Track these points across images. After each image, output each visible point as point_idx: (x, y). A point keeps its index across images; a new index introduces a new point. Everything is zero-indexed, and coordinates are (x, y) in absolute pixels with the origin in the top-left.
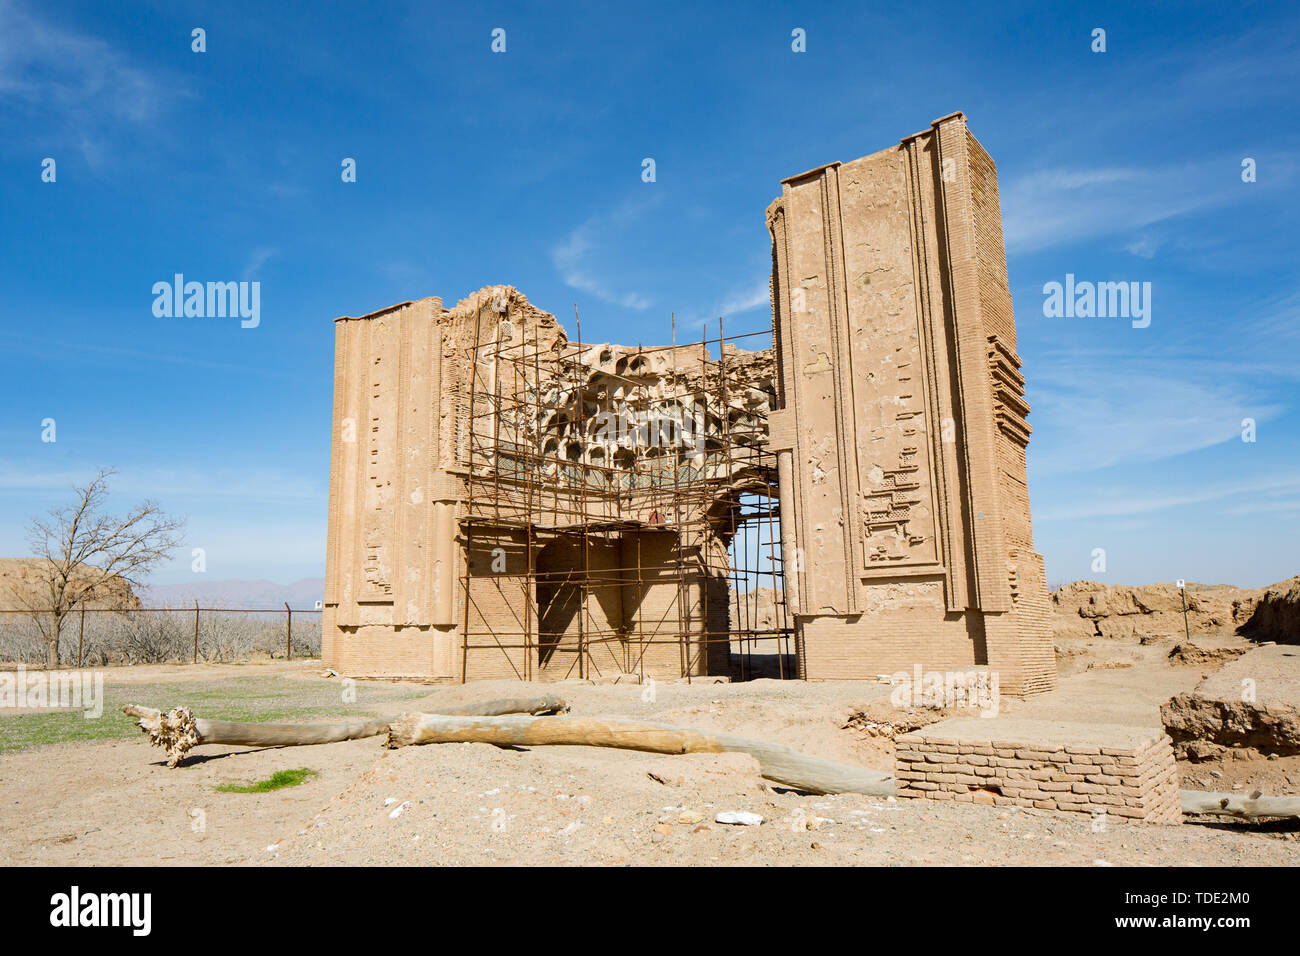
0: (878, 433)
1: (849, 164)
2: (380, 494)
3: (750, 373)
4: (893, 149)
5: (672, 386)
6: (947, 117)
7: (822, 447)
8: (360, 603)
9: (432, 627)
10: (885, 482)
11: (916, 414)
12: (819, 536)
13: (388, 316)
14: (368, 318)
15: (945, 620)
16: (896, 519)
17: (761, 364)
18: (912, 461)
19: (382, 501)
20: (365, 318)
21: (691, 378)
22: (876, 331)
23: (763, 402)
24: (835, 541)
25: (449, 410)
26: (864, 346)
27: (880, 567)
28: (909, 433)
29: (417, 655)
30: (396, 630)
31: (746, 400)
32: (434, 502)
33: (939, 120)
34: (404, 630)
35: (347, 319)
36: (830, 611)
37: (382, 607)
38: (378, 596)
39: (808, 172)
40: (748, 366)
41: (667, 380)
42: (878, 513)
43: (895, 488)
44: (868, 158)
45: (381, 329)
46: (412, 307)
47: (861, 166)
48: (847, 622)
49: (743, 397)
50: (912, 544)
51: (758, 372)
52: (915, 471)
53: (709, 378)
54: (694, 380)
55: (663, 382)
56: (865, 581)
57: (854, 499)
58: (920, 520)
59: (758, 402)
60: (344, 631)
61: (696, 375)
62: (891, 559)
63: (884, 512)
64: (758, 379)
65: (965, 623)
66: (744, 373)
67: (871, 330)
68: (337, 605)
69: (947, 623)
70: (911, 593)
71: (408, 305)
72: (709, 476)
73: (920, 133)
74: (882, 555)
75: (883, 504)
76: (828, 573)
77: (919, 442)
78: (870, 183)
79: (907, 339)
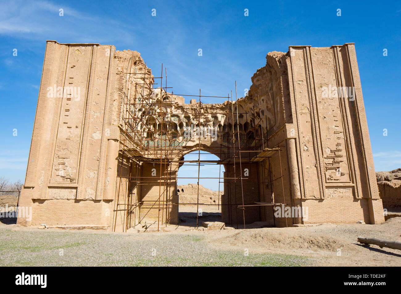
0: (328, 137)
1: (314, 48)
2: (70, 132)
3: (209, 111)
4: (328, 48)
5: (176, 109)
6: (351, 43)
7: (306, 139)
8: (49, 187)
9: (102, 201)
10: (331, 153)
11: (341, 132)
12: (307, 170)
13: (83, 48)
14: (69, 45)
15: (354, 201)
16: (335, 166)
17: (214, 108)
18: (340, 148)
19: (71, 136)
20: (66, 45)
21: (186, 108)
22: (325, 103)
23: (211, 121)
24: (314, 173)
25: (117, 98)
26: (322, 108)
27: (331, 183)
28: (339, 138)
29: (90, 215)
30: (75, 202)
31: (205, 120)
32: (108, 140)
33: (348, 43)
34: (82, 202)
35: (55, 42)
36: (313, 198)
37: (67, 190)
38: (65, 184)
39: (300, 46)
40: (209, 108)
41: (175, 107)
42: (329, 164)
43: (335, 156)
44: (320, 48)
45: (77, 52)
46: (99, 47)
47: (317, 50)
48: (319, 202)
49: (204, 118)
50: (342, 175)
51: (212, 111)
52: (341, 151)
53: (192, 109)
54: (186, 109)
55: (173, 107)
56: (327, 187)
57: (321, 159)
58: (344, 167)
59: (210, 121)
60: (34, 202)
61: (188, 107)
62: (335, 180)
63: (331, 164)
64: (211, 113)
65: (360, 202)
66: (206, 110)
67: (323, 102)
68: (33, 188)
69: (354, 202)
70: (341, 192)
71: (97, 45)
72: (184, 145)
73: (339, 46)
74: (332, 179)
75: (331, 161)
76: (312, 184)
77: (342, 142)
78: (321, 56)
79: (336, 108)
